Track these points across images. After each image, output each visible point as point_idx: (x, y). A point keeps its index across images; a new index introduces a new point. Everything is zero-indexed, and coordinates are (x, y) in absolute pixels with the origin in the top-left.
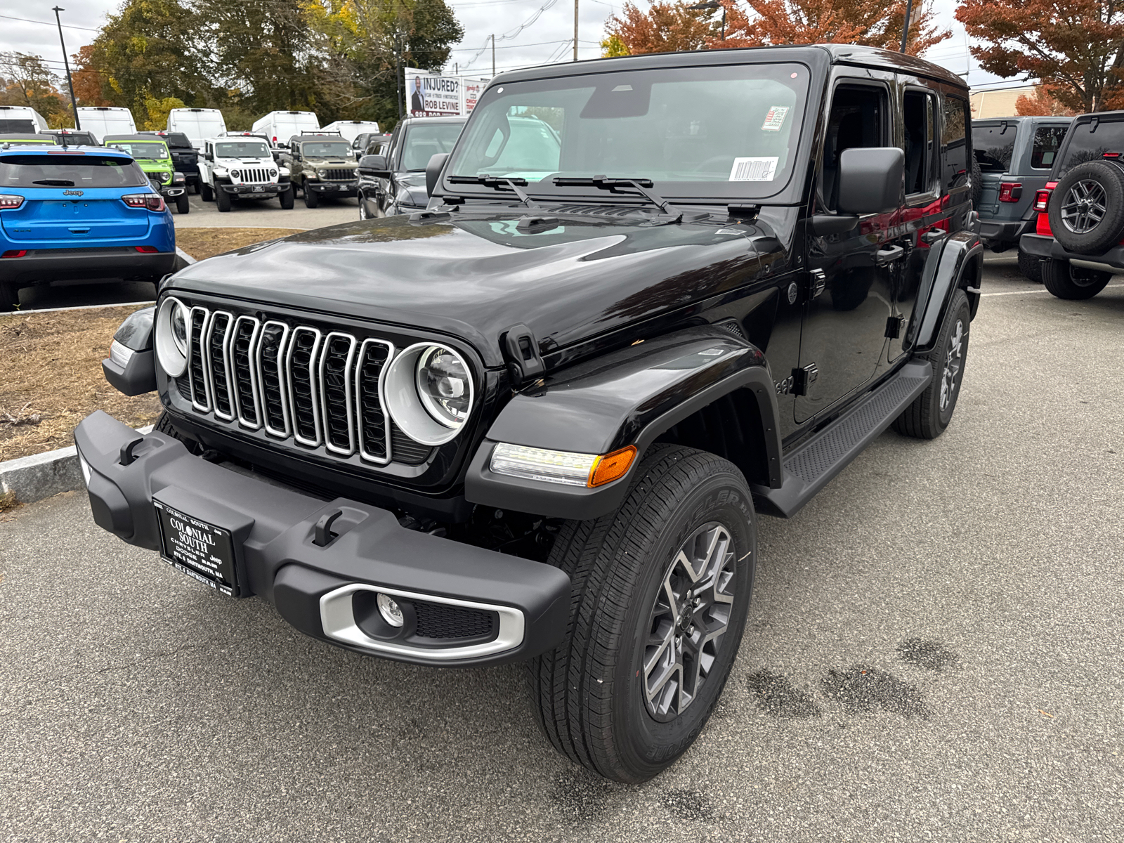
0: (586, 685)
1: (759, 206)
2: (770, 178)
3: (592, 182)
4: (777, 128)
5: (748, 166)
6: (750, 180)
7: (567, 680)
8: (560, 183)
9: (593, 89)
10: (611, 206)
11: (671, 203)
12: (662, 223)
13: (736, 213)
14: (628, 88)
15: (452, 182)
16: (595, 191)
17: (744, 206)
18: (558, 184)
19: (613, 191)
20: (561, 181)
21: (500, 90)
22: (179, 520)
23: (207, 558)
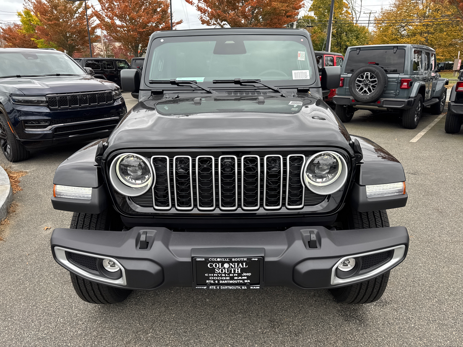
1: (308, 88)
2: (308, 78)
4: (304, 59)
5: (298, 73)
6: (301, 79)
9: (215, 42)
13: (300, 91)
14: (232, 42)
15: (150, 83)
16: (233, 85)
17: (304, 88)
18: (214, 83)
19: (242, 85)
20: (217, 81)
21: (162, 40)
22: (218, 262)
23: (239, 275)
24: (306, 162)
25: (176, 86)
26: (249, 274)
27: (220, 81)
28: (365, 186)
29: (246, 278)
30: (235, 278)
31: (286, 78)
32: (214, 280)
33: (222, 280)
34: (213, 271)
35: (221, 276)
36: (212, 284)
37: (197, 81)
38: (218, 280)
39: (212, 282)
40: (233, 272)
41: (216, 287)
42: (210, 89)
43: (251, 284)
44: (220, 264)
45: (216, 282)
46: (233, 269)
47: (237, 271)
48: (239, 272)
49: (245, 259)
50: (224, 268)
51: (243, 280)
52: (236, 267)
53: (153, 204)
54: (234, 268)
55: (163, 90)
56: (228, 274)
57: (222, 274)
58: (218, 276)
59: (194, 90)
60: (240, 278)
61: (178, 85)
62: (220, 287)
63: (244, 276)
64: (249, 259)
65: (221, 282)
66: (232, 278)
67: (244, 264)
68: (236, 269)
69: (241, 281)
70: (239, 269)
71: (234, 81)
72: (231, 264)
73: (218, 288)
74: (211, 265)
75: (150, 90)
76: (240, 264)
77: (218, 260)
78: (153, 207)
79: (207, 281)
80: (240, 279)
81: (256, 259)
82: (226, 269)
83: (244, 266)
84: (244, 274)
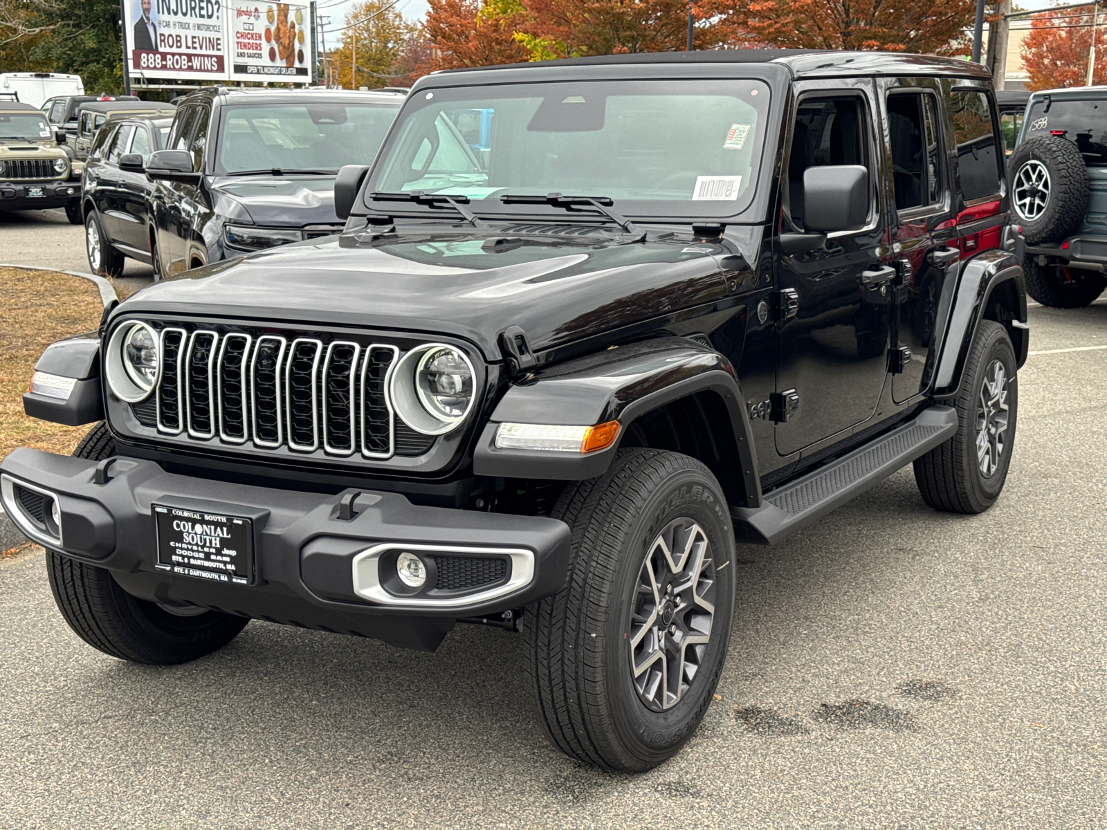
0: (581, 642)
1: (724, 225)
2: (734, 197)
3: (545, 199)
4: (739, 147)
5: (711, 184)
6: (715, 199)
7: (563, 640)
8: (508, 201)
9: (541, 99)
10: (568, 225)
11: (633, 222)
12: (626, 242)
13: (701, 232)
14: (580, 100)
15: (375, 199)
17: (708, 225)
18: (506, 202)
19: (569, 209)
20: (510, 199)
21: (429, 96)
22: (187, 519)
23: (219, 552)
24: (399, 360)
26: (233, 553)
28: (499, 422)
29: (228, 559)
30: (213, 557)
32: (183, 557)
33: (194, 558)
34: (179, 537)
35: (192, 550)
36: (179, 564)
37: (469, 198)
38: (189, 558)
39: (180, 559)
40: (208, 544)
41: (184, 570)
43: (236, 574)
44: (190, 524)
45: (186, 560)
46: (208, 538)
47: (214, 542)
48: (218, 546)
49: (224, 520)
50: (196, 534)
51: (225, 563)
52: (213, 534)
53: (156, 420)
54: (211, 536)
55: (393, 217)
56: (203, 547)
57: (193, 545)
58: (188, 549)
60: (219, 558)
61: (432, 206)
62: (189, 571)
63: (226, 555)
64: (230, 519)
65: (192, 561)
66: (207, 557)
67: (225, 529)
68: (213, 538)
69: (222, 566)
70: (218, 539)
72: (204, 526)
73: (186, 572)
74: (178, 526)
75: (368, 215)
76: (219, 529)
77: (186, 514)
78: (155, 426)
79: (174, 558)
80: (219, 561)
81: (240, 522)
82: (199, 536)
83: (225, 536)
84: (226, 551)
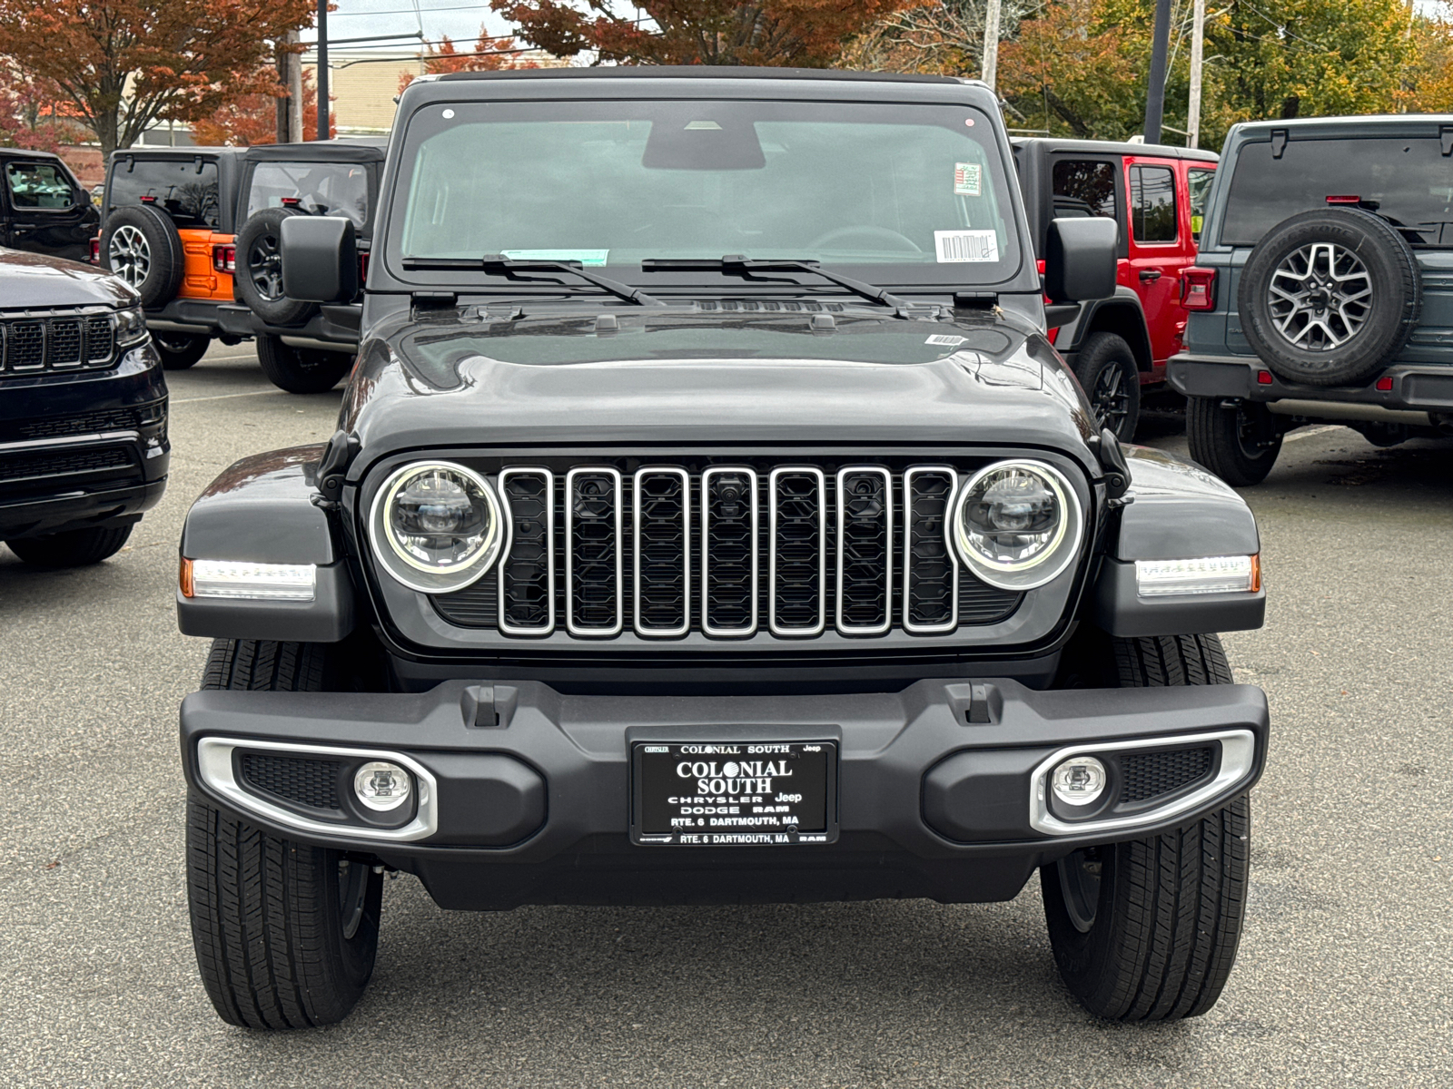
24: (961, 491)
25: (503, 280)
26: (797, 798)
27: (668, 264)
28: (1132, 562)
29: (786, 809)
30: (756, 810)
31: (916, 256)
32: (695, 817)
33: (717, 816)
34: (690, 787)
35: (715, 805)
36: (687, 830)
37: (585, 264)
38: (707, 818)
39: (688, 822)
40: (748, 790)
41: (700, 838)
42: (634, 289)
43: (802, 829)
44: (713, 765)
45: (701, 822)
46: (748, 782)
47: (760, 786)
48: (768, 790)
49: (786, 749)
50: (725, 778)
51: (779, 816)
52: (759, 774)
53: (497, 617)
54: (754, 777)
55: (457, 294)
56: (737, 797)
57: (716, 796)
58: (705, 804)
59: (568, 295)
60: (769, 809)
61: (512, 277)
62: (711, 838)
63: (782, 804)
64: (797, 747)
65: (713, 822)
66: (746, 811)
67: (782, 764)
68: (760, 781)
69: (773, 821)
70: (768, 781)
71: (719, 265)
72: (744, 764)
73: (706, 840)
74: (687, 770)
75: (410, 293)
76: (771, 765)
77: (709, 750)
78: (497, 627)
79: (674, 822)
80: (770, 815)
81: (817, 749)
82: (730, 782)
83: (783, 773)
84: (783, 797)
